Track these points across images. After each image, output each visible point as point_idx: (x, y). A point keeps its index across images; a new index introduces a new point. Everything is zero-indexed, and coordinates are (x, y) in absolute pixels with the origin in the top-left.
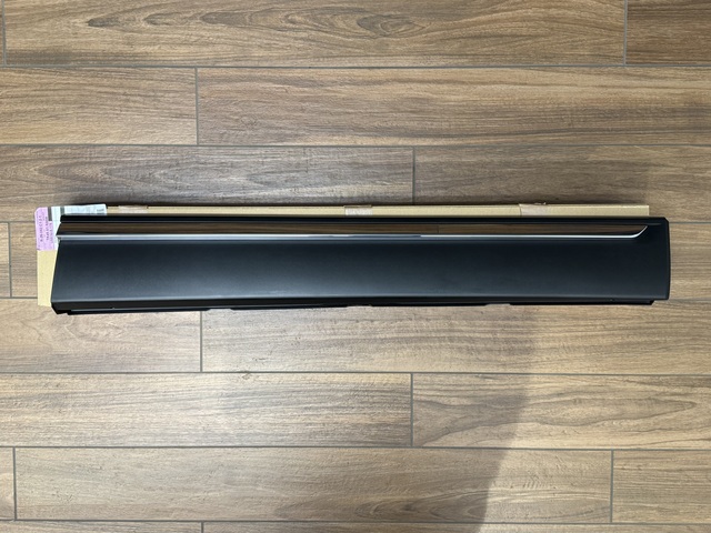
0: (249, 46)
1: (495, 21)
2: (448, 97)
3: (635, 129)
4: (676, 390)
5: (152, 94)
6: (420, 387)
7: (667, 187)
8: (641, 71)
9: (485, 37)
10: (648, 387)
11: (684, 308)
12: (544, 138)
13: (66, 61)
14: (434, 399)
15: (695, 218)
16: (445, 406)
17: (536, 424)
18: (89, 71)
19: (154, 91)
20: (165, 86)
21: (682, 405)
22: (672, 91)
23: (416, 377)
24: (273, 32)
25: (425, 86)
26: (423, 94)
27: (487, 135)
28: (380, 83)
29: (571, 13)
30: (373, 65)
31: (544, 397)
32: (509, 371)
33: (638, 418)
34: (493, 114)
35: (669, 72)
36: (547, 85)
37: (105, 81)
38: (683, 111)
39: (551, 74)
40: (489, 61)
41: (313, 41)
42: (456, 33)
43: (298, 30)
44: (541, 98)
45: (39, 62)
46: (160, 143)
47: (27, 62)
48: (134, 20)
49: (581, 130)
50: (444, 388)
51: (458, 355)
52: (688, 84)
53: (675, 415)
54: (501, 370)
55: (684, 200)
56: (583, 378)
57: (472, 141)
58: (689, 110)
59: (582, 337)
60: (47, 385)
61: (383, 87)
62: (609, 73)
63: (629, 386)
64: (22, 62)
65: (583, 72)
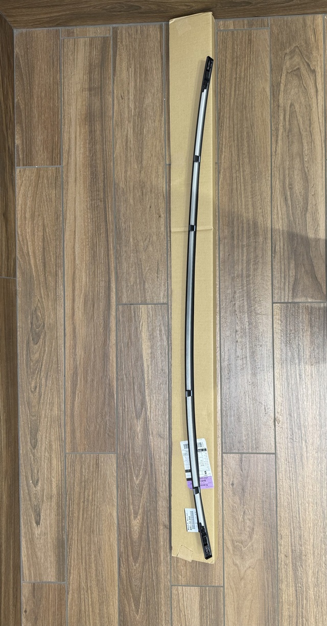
0: (51, 417)
1: (34, 253)
2: (84, 283)
3: (103, 157)
4: (282, 118)
5: (83, 483)
6: (283, 297)
7: (141, 133)
8: (65, 155)
9: (44, 259)
10: (280, 138)
11: (223, 116)
12: (110, 218)
13: (63, 541)
14: (291, 287)
15: (162, 113)
16: (296, 280)
17: (308, 215)
18: (69, 526)
19: (81, 482)
20: (78, 475)
21: (293, 113)
22: (78, 134)
23: (276, 300)
24: (42, 401)
25: (77, 298)
26: (82, 300)
27: (108, 255)
28: (74, 329)
29: (29, 203)
30: (63, 334)
31: (287, 211)
32: (269, 236)
33: (302, 143)
34: (94, 252)
35: (65, 136)
36: (75, 217)
37: (76, 515)
38: (90, 126)
39: (68, 215)
40: (60, 257)
41: (47, 374)
42: (42, 279)
43: (40, 384)
44: (84, 220)
45: (64, 559)
46: (115, 479)
47: (63, 568)
48: (35, 494)
49: (104, 193)
50: (283, 280)
51: (259, 271)
52: (73, 123)
53: (299, 118)
54: (269, 241)
55: (150, 121)
56: (274, 184)
57: (113, 265)
58: (90, 121)
59: (244, 186)
60: (286, 564)
61: (77, 327)
62: (67, 176)
63: (279, 151)
64: (64, 571)
65: (67, 193)
